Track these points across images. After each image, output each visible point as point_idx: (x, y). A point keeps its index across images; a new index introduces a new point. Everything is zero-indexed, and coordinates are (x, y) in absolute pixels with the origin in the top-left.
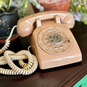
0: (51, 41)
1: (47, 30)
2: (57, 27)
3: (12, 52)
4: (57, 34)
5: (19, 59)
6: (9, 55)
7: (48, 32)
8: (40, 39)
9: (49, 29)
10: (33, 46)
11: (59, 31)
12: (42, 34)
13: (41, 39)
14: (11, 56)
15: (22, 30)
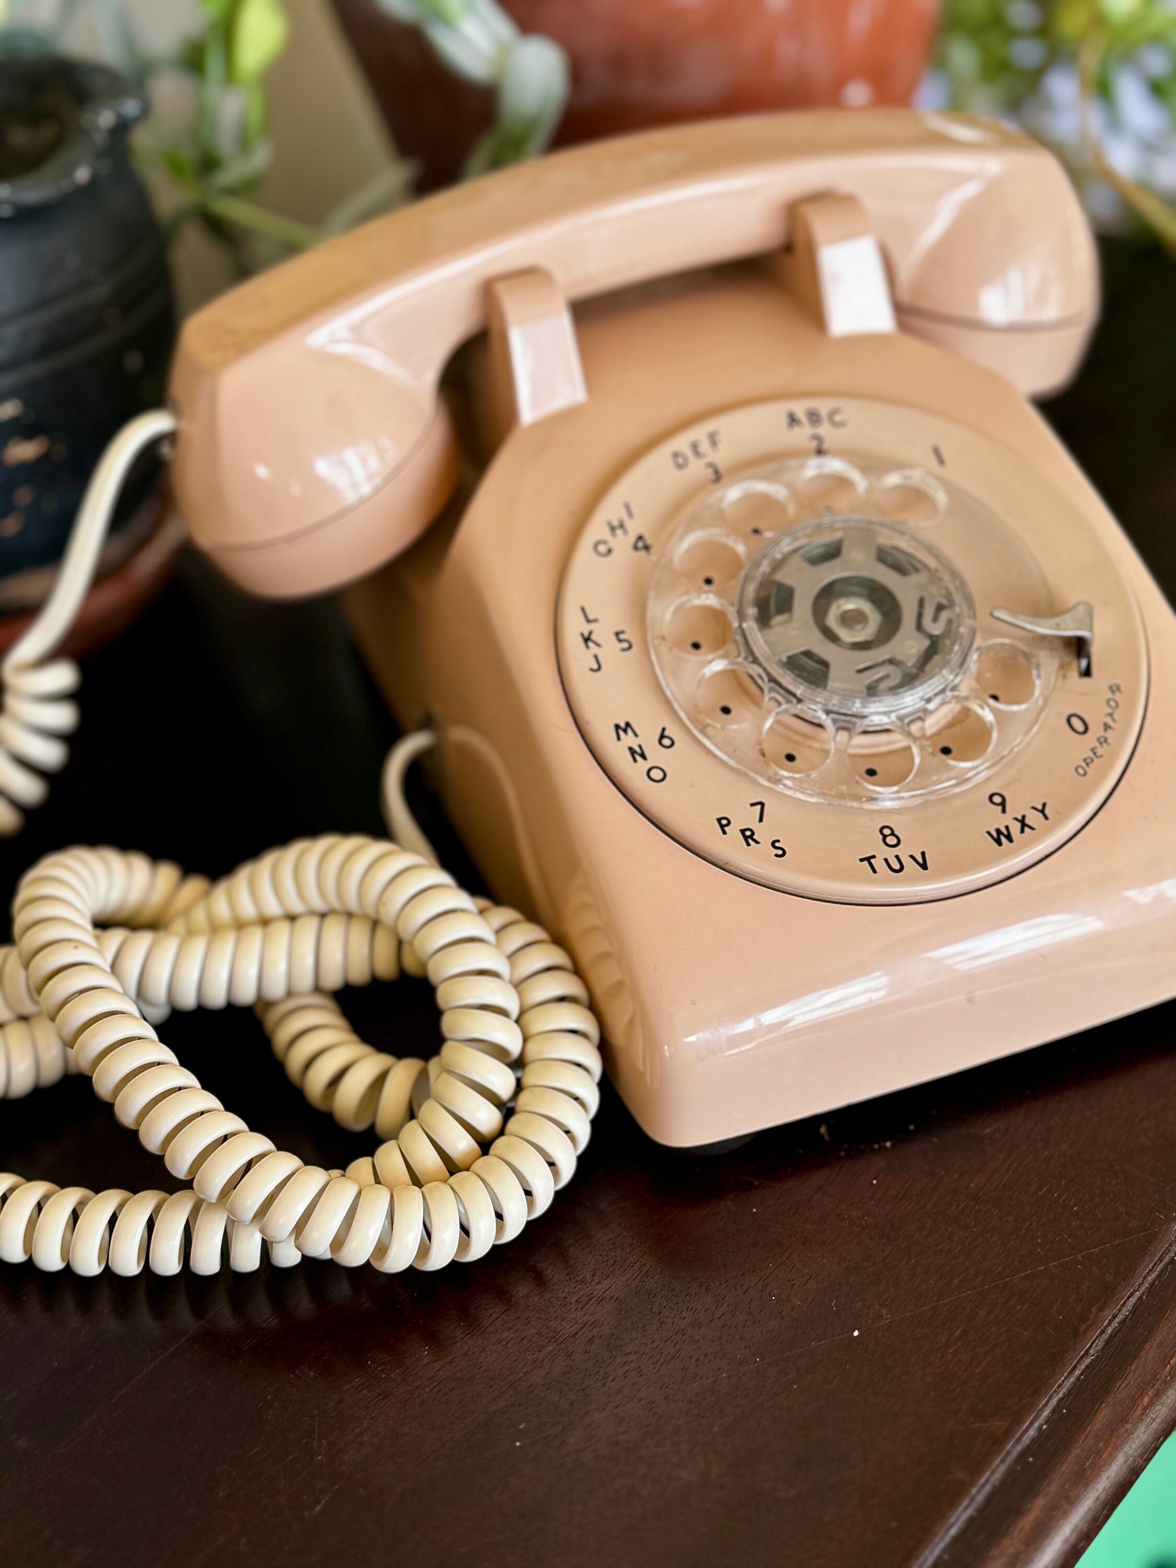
0: (793, 664)
1: (697, 469)
2: (849, 410)
3: (139, 865)
4: (867, 531)
5: (276, 988)
6: (102, 924)
7: (720, 517)
8: (603, 633)
9: (722, 457)
10: (459, 734)
11: (893, 479)
12: (623, 543)
13: (609, 650)
14: (144, 940)
15: (262, 472)
